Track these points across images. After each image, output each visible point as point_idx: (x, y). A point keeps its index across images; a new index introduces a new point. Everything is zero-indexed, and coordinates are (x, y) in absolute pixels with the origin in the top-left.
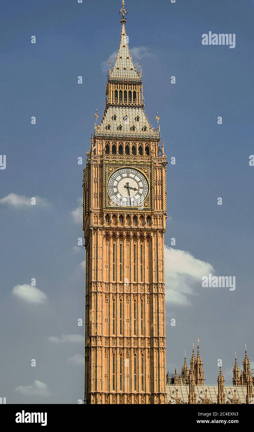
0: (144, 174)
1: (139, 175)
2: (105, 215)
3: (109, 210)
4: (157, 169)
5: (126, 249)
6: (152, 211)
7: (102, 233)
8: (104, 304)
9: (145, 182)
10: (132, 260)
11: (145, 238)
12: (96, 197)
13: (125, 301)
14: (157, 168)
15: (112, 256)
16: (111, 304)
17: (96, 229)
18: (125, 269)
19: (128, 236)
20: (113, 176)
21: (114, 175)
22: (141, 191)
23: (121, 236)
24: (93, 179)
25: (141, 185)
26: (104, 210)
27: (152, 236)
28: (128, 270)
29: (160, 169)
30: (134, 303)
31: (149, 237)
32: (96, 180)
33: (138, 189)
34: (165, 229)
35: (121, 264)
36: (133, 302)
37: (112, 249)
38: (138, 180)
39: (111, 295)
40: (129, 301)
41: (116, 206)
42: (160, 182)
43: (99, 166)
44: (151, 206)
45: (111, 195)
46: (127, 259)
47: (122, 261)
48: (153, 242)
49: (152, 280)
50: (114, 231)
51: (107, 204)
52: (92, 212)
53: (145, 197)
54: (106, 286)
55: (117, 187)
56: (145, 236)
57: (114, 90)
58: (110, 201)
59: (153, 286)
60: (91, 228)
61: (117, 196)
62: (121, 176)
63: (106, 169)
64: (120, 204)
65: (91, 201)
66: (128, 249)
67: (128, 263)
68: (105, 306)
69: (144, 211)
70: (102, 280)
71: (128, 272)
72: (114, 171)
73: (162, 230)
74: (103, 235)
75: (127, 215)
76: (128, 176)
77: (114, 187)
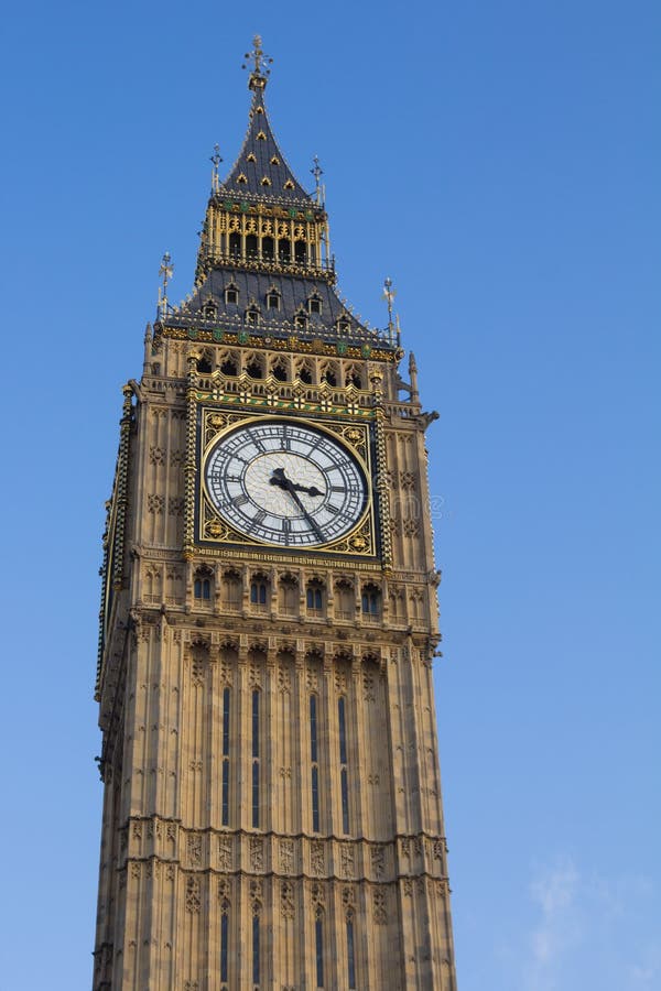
0: (348, 444)
1: (328, 448)
2: (192, 570)
3: (209, 552)
4: (397, 438)
5: (277, 708)
6: (383, 564)
7: (177, 636)
8: (182, 915)
9: (351, 470)
10: (305, 747)
11: (357, 664)
12: (157, 510)
13: (276, 911)
14: (394, 434)
15: (217, 728)
16: (215, 918)
17: (153, 618)
18: (276, 780)
19: (287, 654)
20: (226, 443)
21: (229, 440)
22: (337, 499)
23: (258, 653)
24: (148, 452)
25: (336, 478)
26: (188, 547)
27: (386, 660)
28: (288, 785)
29: (406, 439)
30: (314, 920)
31: (372, 662)
32: (158, 454)
33: (323, 491)
34: (437, 632)
35: (258, 760)
36: (310, 916)
37: (218, 702)
38: (325, 462)
39: (214, 881)
40: (293, 908)
41: (239, 541)
42: (409, 479)
43: (173, 411)
44: (380, 549)
45: (218, 505)
46: (280, 743)
47: (262, 749)
48: (390, 682)
49: (394, 826)
50: (231, 632)
51: (202, 533)
52: (138, 558)
53: (352, 520)
54: (195, 846)
55: (240, 480)
56: (356, 657)
57: (229, 231)
58: (216, 524)
59: (400, 848)
60: (132, 613)
61: (243, 508)
62: (257, 447)
63: (199, 419)
64: (252, 535)
65: (138, 521)
66: (287, 705)
67: (287, 758)
68: (187, 927)
69: (352, 565)
70: (175, 814)
71: (288, 792)
72: (229, 428)
73: (427, 639)
74: (183, 645)
75: (284, 573)
76: (285, 446)
77: (230, 479)
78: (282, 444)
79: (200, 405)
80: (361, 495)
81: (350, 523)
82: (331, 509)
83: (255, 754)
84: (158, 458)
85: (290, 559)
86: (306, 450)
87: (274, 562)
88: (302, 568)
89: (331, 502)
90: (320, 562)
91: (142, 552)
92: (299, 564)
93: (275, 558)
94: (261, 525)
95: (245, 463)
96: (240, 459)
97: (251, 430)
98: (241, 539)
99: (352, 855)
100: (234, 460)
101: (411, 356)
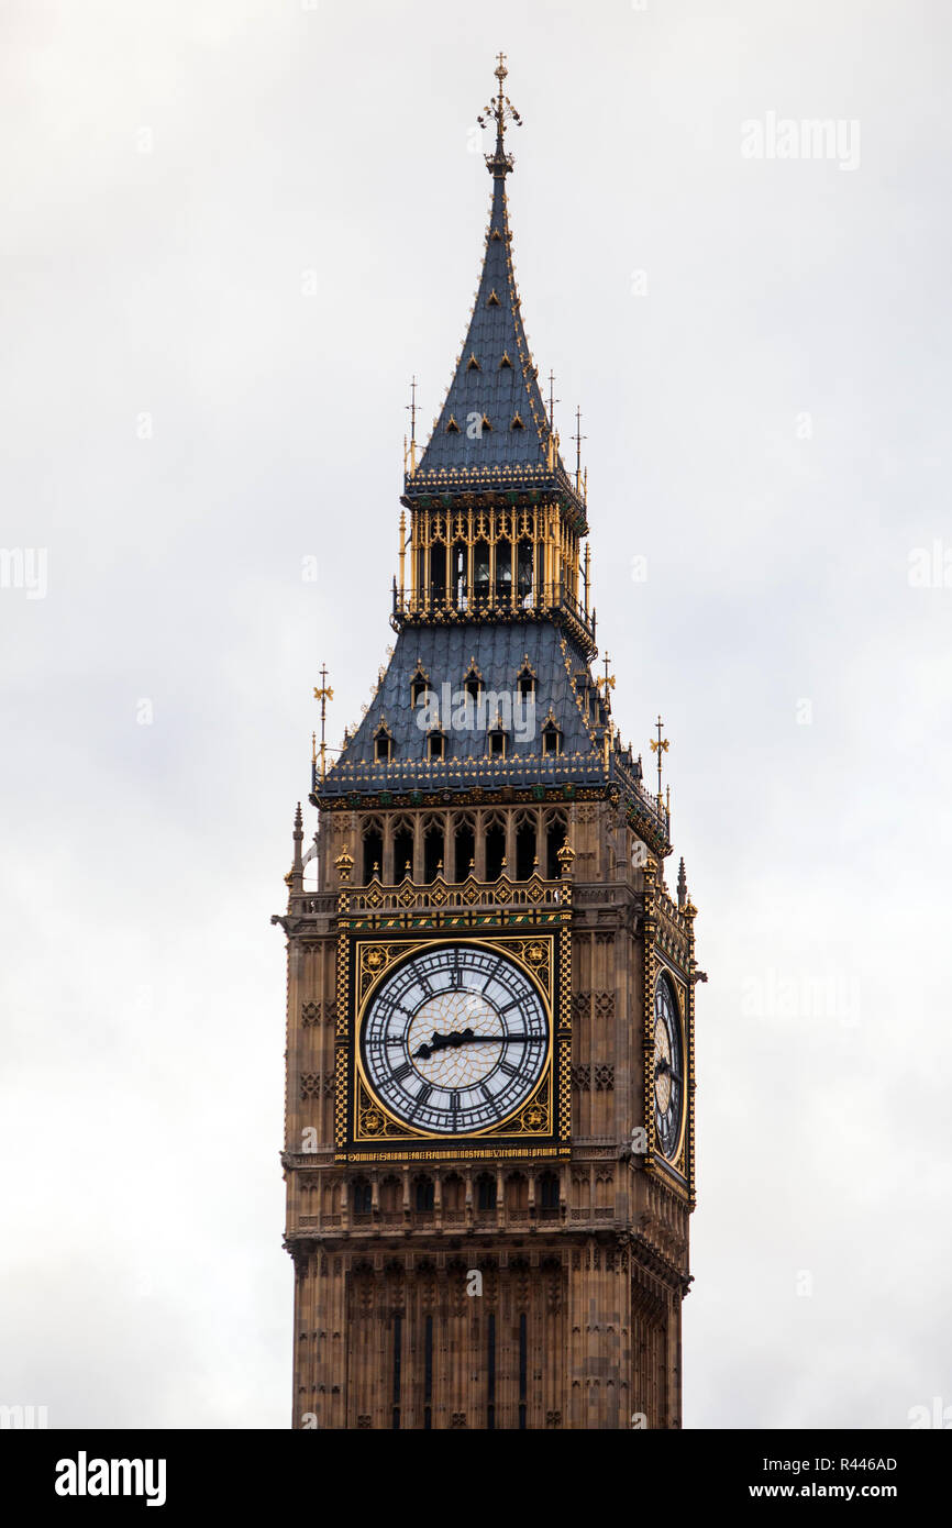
0: (528, 968)
1: (506, 975)
2: (348, 1181)
3: (364, 1157)
4: (595, 939)
5: (453, 1336)
6: (559, 1148)
7: (338, 1264)
9: (533, 1007)
10: (481, 1386)
11: (536, 1275)
12: (310, 1094)
14: (590, 935)
17: (310, 1249)
20: (386, 987)
21: (390, 982)
22: (514, 1054)
23: (426, 1271)
24: (299, 1012)
25: (514, 1021)
27: (566, 1267)
29: (606, 940)
31: (557, 1270)
32: (312, 1011)
35: (431, 1406)
37: (386, 1337)
38: (503, 998)
42: (605, 1002)
43: (327, 943)
44: (558, 1126)
46: (456, 1382)
47: (436, 1391)
48: (570, 1297)
50: (394, 1254)
51: (358, 1129)
52: (291, 1171)
53: (530, 1082)
55: (402, 1041)
56: (532, 1262)
58: (372, 1114)
61: (404, 1083)
62: (423, 988)
63: (353, 959)
64: (416, 1121)
66: (465, 1330)
67: (464, 1400)
69: (525, 1153)
72: (389, 966)
74: (344, 1274)
75: (447, 1174)
76: (456, 982)
77: (391, 1043)
78: (453, 978)
79: (354, 938)
81: (528, 1087)
82: (506, 1068)
84: (310, 1017)
85: (454, 1154)
86: (480, 982)
87: (440, 1161)
88: (470, 1165)
89: (508, 1058)
90: (488, 1154)
91: (294, 1164)
92: (466, 1159)
93: (439, 1155)
94: (425, 1104)
95: (409, 1014)
96: (403, 1010)
97: (416, 962)
98: (401, 1133)
100: (396, 1012)
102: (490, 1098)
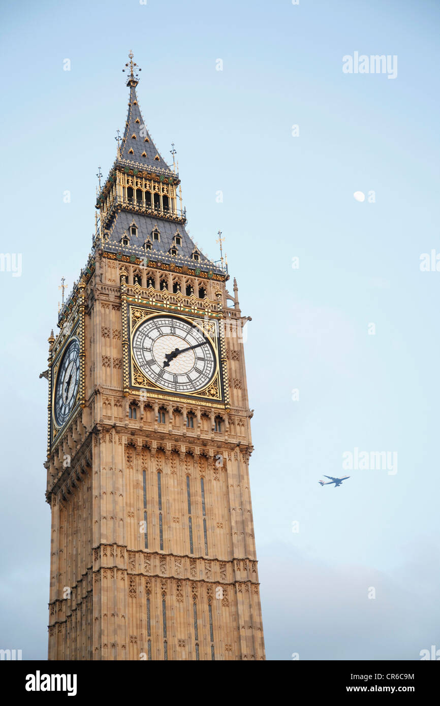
1: (195, 334)
2: (128, 402)
3: (137, 393)
5: (171, 483)
6: (225, 405)
7: (120, 440)
8: (128, 599)
9: (207, 348)
10: (186, 506)
11: (211, 460)
12: (107, 365)
13: (175, 597)
15: (141, 492)
16: (143, 601)
17: (108, 429)
18: (172, 524)
19: (176, 453)
20: (142, 327)
21: (144, 326)
22: (200, 365)
23: (161, 451)
24: (101, 329)
25: (199, 352)
26: (126, 390)
27: (226, 458)
28: (177, 527)
30: (193, 603)
32: (106, 331)
34: (252, 445)
35: (162, 512)
36: (191, 601)
37: (140, 478)
38: (193, 342)
39: (143, 580)
40: (182, 596)
41: (152, 388)
42: (235, 354)
43: (113, 305)
44: (223, 397)
45: (140, 365)
46: (173, 503)
47: (164, 506)
48: (228, 472)
49: (232, 553)
50: (148, 439)
51: (133, 381)
52: (100, 394)
53: (208, 378)
54: (132, 560)
55: (150, 350)
56: (211, 456)
57: (127, 186)
58: (139, 376)
59: (236, 566)
60: (98, 426)
61: (152, 367)
62: (159, 331)
63: (128, 313)
64: (158, 384)
65: (98, 372)
66: (176, 481)
67: (177, 512)
68: (131, 605)
69: (210, 405)
70: (124, 543)
71: (178, 530)
72: (144, 319)
73: (247, 448)
74: (123, 445)
75: (175, 407)
76: (173, 332)
77: (145, 350)
78: (171, 330)
79: (129, 304)
80: (213, 363)
81: (208, 380)
82: (197, 370)
83: (160, 509)
84: (106, 334)
85: (178, 399)
86: (183, 334)
87: (170, 401)
88: (185, 405)
89: (198, 366)
90: (194, 402)
91: (101, 391)
92: (183, 403)
93: (171, 398)
94: (162, 378)
95: (153, 340)
96: (150, 338)
97: (155, 320)
98: (153, 386)
99: (210, 567)
100: (147, 338)
101: (235, 281)
102: (191, 381)
